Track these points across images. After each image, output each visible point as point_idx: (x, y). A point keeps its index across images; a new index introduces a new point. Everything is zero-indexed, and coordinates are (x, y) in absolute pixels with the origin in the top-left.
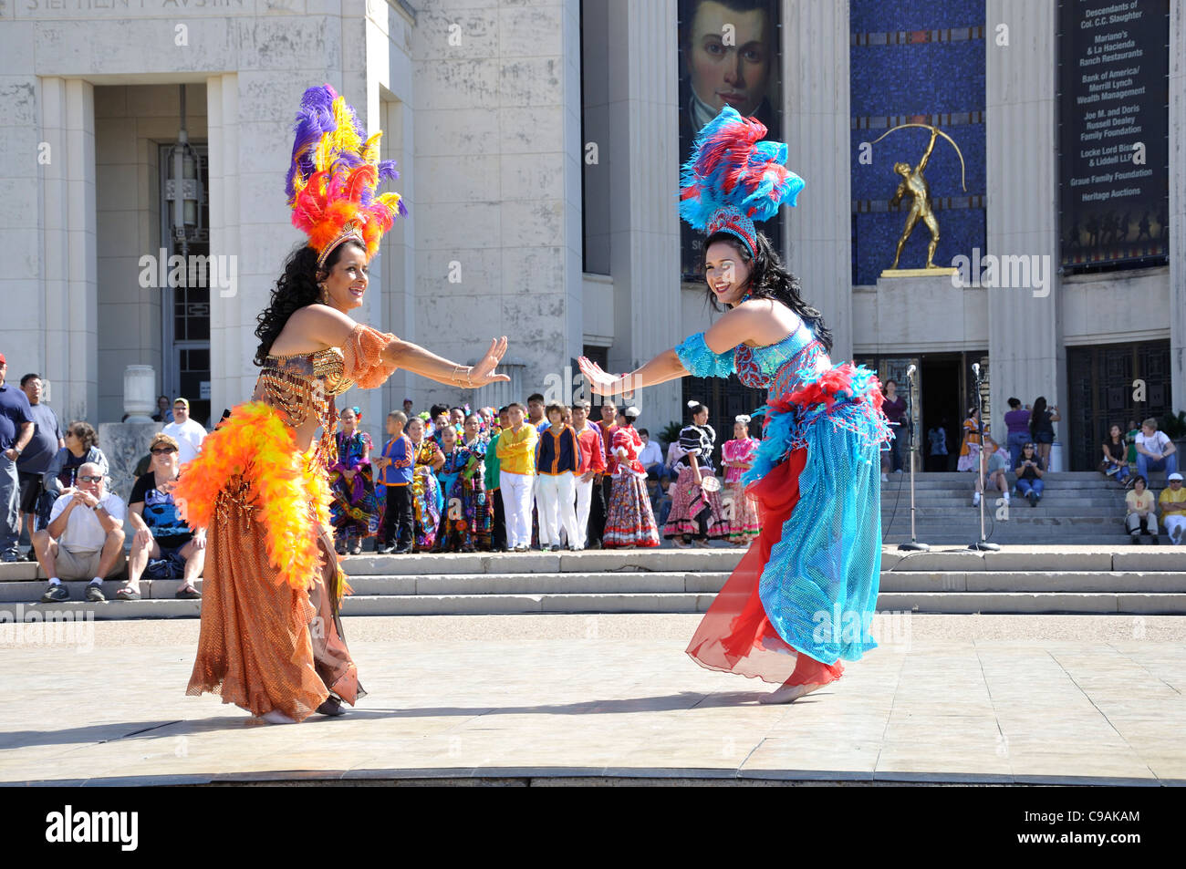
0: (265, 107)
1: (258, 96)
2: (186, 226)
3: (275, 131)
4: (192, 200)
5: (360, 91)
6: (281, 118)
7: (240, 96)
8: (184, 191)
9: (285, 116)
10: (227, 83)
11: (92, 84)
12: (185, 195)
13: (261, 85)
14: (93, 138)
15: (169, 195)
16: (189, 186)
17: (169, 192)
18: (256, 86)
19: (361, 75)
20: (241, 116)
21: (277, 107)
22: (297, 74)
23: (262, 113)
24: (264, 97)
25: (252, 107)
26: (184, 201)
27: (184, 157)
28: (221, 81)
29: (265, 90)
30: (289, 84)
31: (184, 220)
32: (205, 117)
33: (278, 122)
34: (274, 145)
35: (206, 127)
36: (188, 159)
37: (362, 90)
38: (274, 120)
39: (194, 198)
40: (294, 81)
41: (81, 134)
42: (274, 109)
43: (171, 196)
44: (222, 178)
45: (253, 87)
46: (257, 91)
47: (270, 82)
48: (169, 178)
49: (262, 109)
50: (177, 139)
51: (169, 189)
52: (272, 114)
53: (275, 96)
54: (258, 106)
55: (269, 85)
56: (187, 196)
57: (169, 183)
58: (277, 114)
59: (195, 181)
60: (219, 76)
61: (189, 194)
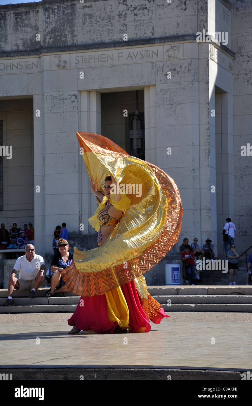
0: (167, 98)
1: (164, 94)
2: (138, 149)
3: (171, 108)
4: (140, 138)
5: (206, 90)
6: (173, 103)
7: (157, 94)
8: (137, 135)
9: (175, 102)
10: (152, 89)
11: (99, 93)
12: (137, 136)
13: (165, 90)
14: (100, 114)
15: (131, 136)
16: (139, 132)
17: (131, 135)
18: (163, 90)
19: (207, 83)
20: (157, 103)
21: (172, 98)
22: (179, 84)
23: (165, 101)
24: (166, 94)
25: (161, 98)
26: (137, 138)
27: (137, 120)
28: (149, 88)
29: (167, 92)
30: (176, 88)
31: (137, 146)
32: (143, 103)
33: (172, 105)
34: (171, 114)
35: (144, 108)
36: (139, 121)
37: (207, 89)
38: (170, 104)
39: (141, 137)
40: (179, 87)
41: (95, 113)
42: (170, 99)
43: (132, 137)
44: (150, 129)
45: (162, 90)
46: (163, 92)
47: (169, 88)
48: (131, 130)
49: (165, 99)
50: (134, 113)
51: (131, 134)
52: (170, 101)
53: (171, 94)
54: (164, 98)
55: (168, 89)
56: (138, 136)
57: (131, 131)
58: (172, 102)
59: (141, 130)
60: (149, 87)
61: (139, 135)
